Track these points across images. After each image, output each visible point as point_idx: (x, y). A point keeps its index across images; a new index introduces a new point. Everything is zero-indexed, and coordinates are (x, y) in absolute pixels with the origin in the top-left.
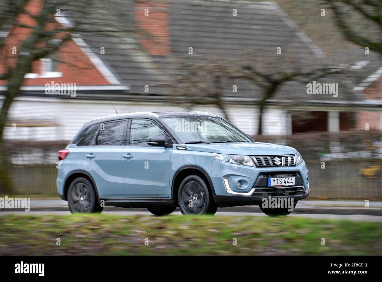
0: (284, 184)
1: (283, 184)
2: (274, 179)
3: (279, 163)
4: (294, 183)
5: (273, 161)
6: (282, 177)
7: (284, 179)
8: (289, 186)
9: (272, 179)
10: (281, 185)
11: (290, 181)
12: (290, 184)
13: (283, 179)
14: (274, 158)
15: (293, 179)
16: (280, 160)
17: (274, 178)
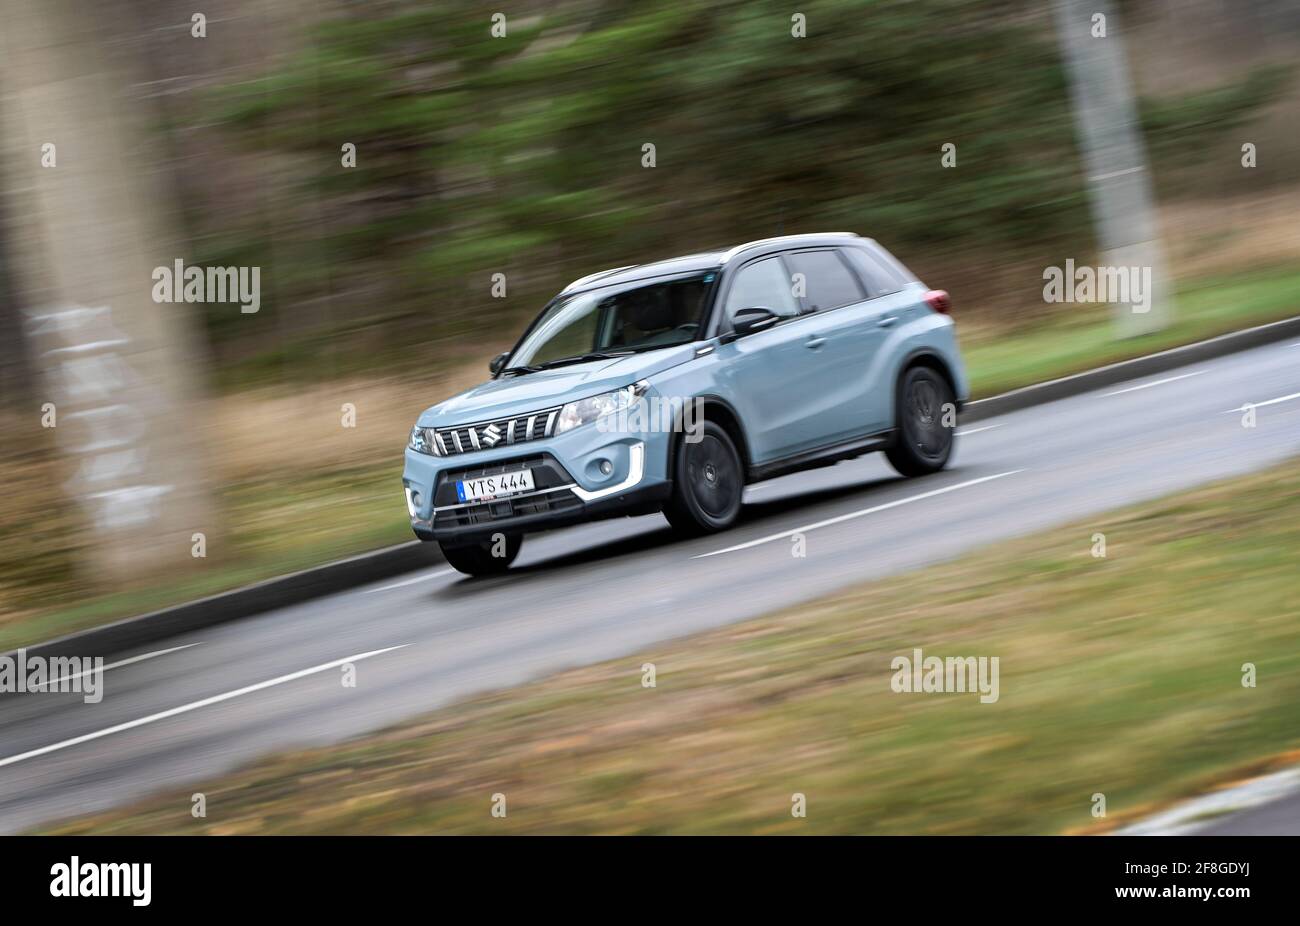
0: (503, 491)
1: (499, 491)
2: (472, 483)
3: (493, 439)
4: (531, 485)
5: (481, 436)
6: (492, 475)
7: (499, 478)
8: (516, 493)
9: (466, 484)
10: (494, 494)
11: (517, 479)
12: (520, 488)
13: (497, 480)
14: (485, 428)
15: (527, 475)
16: (498, 430)
17: (471, 479)
